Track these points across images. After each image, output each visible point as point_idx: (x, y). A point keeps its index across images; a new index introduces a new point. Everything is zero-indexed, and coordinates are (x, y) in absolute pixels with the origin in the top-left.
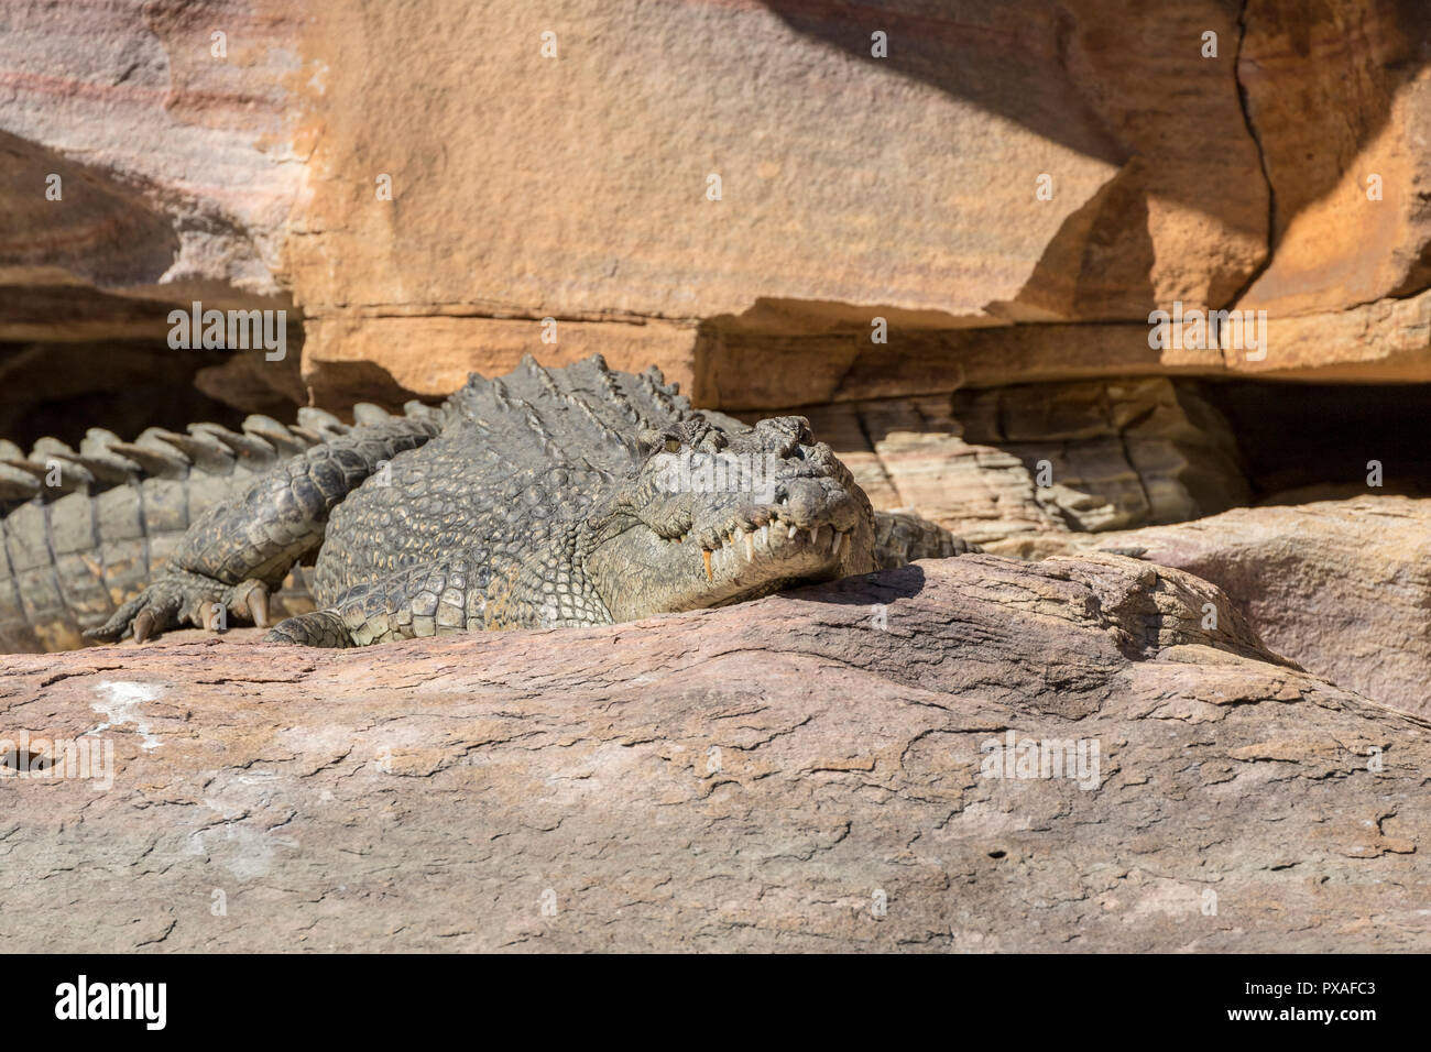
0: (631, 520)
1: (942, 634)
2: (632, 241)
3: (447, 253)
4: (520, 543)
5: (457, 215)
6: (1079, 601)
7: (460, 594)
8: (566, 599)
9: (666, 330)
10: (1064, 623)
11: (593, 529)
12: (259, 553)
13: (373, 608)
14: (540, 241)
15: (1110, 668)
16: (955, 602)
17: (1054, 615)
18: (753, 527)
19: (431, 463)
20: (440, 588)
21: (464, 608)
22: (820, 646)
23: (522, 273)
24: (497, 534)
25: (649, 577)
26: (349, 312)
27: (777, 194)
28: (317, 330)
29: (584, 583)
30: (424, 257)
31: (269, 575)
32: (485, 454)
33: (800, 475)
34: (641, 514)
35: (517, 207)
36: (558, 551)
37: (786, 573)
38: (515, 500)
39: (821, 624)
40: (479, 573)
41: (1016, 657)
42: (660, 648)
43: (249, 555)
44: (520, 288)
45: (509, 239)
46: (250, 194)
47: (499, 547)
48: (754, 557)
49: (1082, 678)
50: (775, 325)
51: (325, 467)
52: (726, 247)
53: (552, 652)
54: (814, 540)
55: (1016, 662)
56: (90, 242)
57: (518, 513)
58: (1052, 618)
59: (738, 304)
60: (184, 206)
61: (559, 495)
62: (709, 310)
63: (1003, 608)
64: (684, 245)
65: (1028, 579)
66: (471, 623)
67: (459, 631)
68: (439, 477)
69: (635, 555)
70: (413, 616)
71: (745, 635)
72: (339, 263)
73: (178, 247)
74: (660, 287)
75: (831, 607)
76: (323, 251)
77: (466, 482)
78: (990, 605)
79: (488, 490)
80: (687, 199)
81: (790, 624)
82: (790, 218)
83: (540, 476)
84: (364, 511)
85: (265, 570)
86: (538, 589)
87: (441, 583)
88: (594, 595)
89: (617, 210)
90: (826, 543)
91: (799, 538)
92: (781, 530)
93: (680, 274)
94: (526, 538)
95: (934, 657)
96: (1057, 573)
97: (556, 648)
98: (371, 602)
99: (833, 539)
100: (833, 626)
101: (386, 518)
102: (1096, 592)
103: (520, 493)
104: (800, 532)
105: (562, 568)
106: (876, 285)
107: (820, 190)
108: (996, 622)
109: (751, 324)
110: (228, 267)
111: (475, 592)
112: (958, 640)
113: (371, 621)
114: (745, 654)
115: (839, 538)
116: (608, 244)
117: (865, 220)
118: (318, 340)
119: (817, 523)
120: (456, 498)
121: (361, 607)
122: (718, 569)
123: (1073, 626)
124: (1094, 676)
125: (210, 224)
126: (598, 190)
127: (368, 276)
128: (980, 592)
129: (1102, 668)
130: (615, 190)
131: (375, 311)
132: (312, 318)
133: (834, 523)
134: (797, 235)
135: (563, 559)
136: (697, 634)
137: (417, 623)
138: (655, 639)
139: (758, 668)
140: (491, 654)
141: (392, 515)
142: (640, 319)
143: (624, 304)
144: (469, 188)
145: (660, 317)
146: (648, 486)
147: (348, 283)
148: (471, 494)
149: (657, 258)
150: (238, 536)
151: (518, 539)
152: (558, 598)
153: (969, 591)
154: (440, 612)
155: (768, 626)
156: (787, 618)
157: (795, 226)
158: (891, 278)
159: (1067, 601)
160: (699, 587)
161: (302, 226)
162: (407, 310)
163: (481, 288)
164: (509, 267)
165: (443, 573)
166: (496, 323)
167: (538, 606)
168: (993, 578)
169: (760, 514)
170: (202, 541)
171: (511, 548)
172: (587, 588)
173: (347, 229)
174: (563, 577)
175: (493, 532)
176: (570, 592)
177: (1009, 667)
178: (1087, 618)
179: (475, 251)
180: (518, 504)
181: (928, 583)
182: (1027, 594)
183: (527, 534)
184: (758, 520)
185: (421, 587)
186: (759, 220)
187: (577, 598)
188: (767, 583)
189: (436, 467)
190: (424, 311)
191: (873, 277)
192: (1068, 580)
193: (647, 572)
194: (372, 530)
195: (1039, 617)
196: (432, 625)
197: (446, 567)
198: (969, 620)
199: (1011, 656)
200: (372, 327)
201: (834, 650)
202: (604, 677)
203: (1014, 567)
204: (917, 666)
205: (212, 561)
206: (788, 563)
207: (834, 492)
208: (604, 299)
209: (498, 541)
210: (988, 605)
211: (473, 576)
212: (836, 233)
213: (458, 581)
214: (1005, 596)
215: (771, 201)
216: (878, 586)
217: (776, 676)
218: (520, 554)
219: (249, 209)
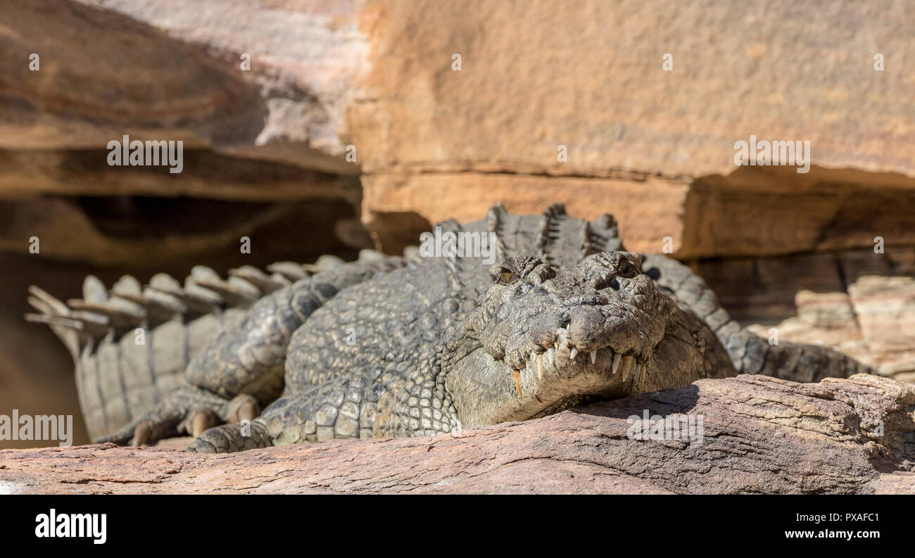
0: (475, 343)
1: (711, 446)
2: (637, 110)
3: (480, 118)
4: (407, 363)
5: (490, 87)
6: (838, 418)
7: (356, 408)
8: (427, 412)
9: (660, 186)
10: (821, 437)
11: (450, 351)
12: (249, 372)
13: (289, 419)
14: (560, 108)
15: (860, 479)
16: (724, 417)
17: (813, 430)
18: (542, 350)
19: (364, 293)
20: (340, 401)
21: (358, 420)
22: (599, 456)
23: (543, 136)
24: (390, 355)
25: (482, 394)
26: (398, 169)
27: (764, 70)
28: (372, 184)
29: (444, 398)
30: (460, 122)
31: (259, 392)
32: (404, 286)
33: (584, 303)
34: (481, 337)
35: (541, 79)
36: (426, 370)
37: (575, 390)
38: (412, 325)
39: (602, 436)
40: (373, 389)
41: (776, 468)
42: (462, 456)
43: (241, 374)
44: (541, 150)
45: (533, 106)
46: (322, 68)
47: (390, 366)
48: (544, 376)
49: (834, 487)
50: (762, 184)
51: (306, 297)
52: (717, 116)
53: (375, 459)
54: (593, 361)
55: (776, 472)
56: (211, 111)
57: (412, 337)
58: (811, 432)
59: (726, 164)
60: (269, 77)
61: (448, 322)
62: (702, 169)
63: (767, 424)
64: (681, 113)
65: (792, 398)
66: (364, 432)
67: (354, 439)
68: (366, 306)
69: (474, 375)
70: (317, 426)
71: (536, 445)
72: (391, 127)
73: (267, 113)
74: (660, 149)
75: (613, 420)
76: (379, 117)
77: (385, 310)
78: (756, 421)
79: (400, 317)
80: (686, 75)
81: (575, 436)
82: (773, 91)
83: (435, 304)
84: (308, 335)
85: (256, 387)
86: (406, 402)
87: (342, 397)
88: (451, 409)
89: (626, 83)
90: (606, 363)
91: (580, 359)
92: (564, 352)
93: (677, 138)
94: (415, 359)
95: (703, 466)
96: (821, 393)
97: (379, 455)
98: (287, 414)
99: (612, 360)
100: (613, 438)
101: (321, 341)
102: (858, 410)
103: (416, 319)
104: (580, 354)
105: (426, 385)
106: (843, 149)
107: (801, 67)
108: (759, 436)
109: (740, 183)
110: (308, 130)
111: (367, 406)
112: (724, 451)
113: (287, 431)
114: (531, 462)
115: (618, 359)
116: (618, 111)
117: (838, 93)
118: (373, 193)
119: (595, 346)
120: (375, 323)
121: (280, 418)
122: (524, 387)
123: (829, 441)
124: (845, 485)
125: (291, 93)
126: (610, 66)
127: (414, 137)
128: (748, 409)
129: (853, 479)
130: (625, 66)
131: (418, 169)
132: (369, 174)
133: (612, 346)
134: (779, 106)
135: (428, 377)
136: (497, 443)
137: (321, 432)
138: (462, 447)
139: (538, 474)
140: (326, 459)
141: (326, 338)
142: (640, 177)
143: (629, 163)
144: (501, 63)
145: (659, 175)
146: (485, 312)
147: (398, 144)
148: (387, 321)
149: (660, 124)
150: (232, 357)
151: (407, 359)
152: (420, 411)
153: (738, 408)
154: (339, 423)
155: (557, 437)
156: (574, 430)
157: (778, 98)
158: (857, 144)
159: (827, 418)
160: (513, 403)
161: (362, 94)
162: (445, 167)
163: (507, 149)
164: (532, 131)
165: (344, 389)
166: (516, 179)
167: (404, 417)
168: (761, 396)
169: (546, 338)
170: (205, 361)
171: (400, 367)
172: (446, 403)
173: (397, 97)
174: (427, 393)
175: (388, 353)
176: (431, 406)
177: (768, 476)
178: (844, 434)
179: (504, 117)
180: (413, 329)
181: (702, 400)
182: (790, 411)
183: (416, 355)
184: (544, 343)
185: (324, 401)
186: (748, 92)
187: (436, 411)
188: (565, 399)
189: (366, 296)
190: (459, 167)
191: (842, 143)
192: (832, 399)
193: (481, 390)
194: (310, 352)
195: (800, 432)
196: (332, 434)
197: (347, 383)
198: (735, 434)
199: (772, 467)
200: (416, 181)
201: (612, 460)
202: (411, 481)
203: (782, 387)
204: (687, 475)
205: (213, 378)
206: (573, 382)
207: (613, 318)
208: (612, 159)
209: (391, 361)
210: (753, 420)
211: (368, 391)
212: (812, 104)
213: (355, 397)
214: (770, 413)
215: (758, 76)
216: (660, 403)
217: (551, 482)
218: (407, 373)
219: (320, 80)
